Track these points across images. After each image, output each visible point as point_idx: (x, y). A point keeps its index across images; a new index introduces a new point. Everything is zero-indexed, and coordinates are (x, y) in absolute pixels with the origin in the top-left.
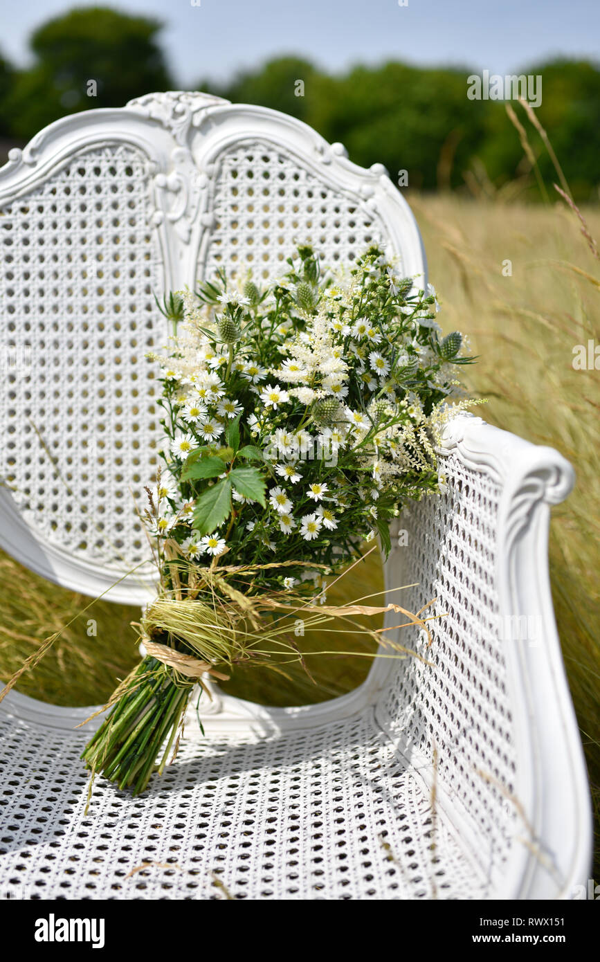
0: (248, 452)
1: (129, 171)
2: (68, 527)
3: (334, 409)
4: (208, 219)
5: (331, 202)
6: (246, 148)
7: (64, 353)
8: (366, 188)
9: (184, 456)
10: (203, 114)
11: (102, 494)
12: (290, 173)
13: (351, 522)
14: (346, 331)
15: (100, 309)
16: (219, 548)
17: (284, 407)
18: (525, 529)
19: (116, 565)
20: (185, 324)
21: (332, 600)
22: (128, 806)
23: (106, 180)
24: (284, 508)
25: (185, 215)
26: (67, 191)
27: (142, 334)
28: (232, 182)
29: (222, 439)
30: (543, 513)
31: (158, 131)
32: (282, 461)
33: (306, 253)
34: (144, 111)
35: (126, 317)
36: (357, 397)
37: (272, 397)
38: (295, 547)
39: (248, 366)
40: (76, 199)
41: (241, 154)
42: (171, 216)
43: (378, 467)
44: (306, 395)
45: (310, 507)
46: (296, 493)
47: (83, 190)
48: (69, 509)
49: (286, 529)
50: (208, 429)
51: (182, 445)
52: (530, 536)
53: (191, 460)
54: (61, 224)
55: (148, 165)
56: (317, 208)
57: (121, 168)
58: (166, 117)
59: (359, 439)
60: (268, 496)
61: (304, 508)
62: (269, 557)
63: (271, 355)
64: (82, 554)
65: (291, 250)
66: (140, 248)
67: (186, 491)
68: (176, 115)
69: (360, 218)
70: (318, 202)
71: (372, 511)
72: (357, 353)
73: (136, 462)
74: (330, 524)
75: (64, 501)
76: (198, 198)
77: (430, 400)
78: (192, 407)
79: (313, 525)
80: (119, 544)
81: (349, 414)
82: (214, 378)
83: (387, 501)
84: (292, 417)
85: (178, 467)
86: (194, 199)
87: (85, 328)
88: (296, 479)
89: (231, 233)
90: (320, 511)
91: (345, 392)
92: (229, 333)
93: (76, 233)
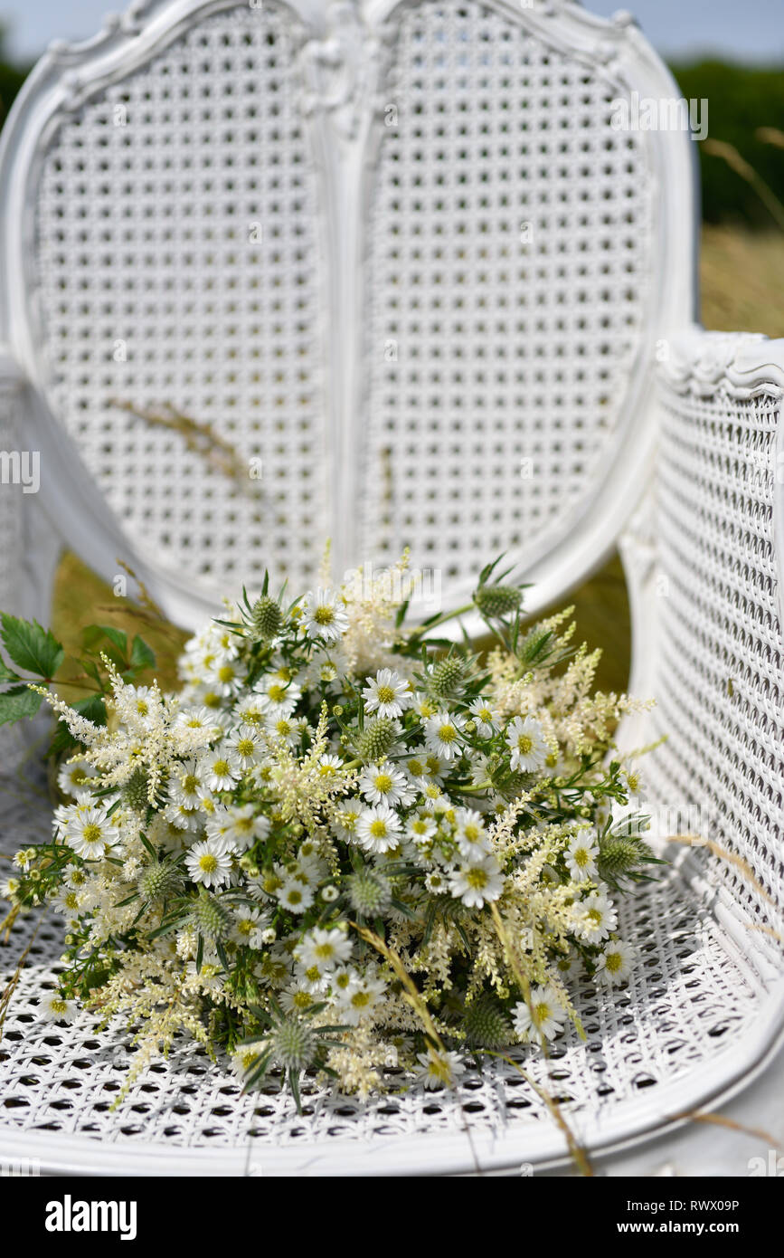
1: (271, 39)
2: (186, 542)
4: (382, 102)
5: (556, 70)
7: (180, 297)
8: (606, 47)
12: (496, 32)
23: (238, 53)
25: (349, 98)
26: (185, 69)
28: (414, 47)
40: (197, 81)
41: (427, 8)
42: (329, 101)
47: (206, 67)
48: (188, 517)
55: (296, 29)
56: (536, 80)
57: (259, 36)
64: (206, 580)
66: (286, 149)
69: (598, 91)
70: (537, 71)
75: (180, 505)
76: (368, 73)
86: (362, 76)
87: (209, 261)
89: (414, 123)
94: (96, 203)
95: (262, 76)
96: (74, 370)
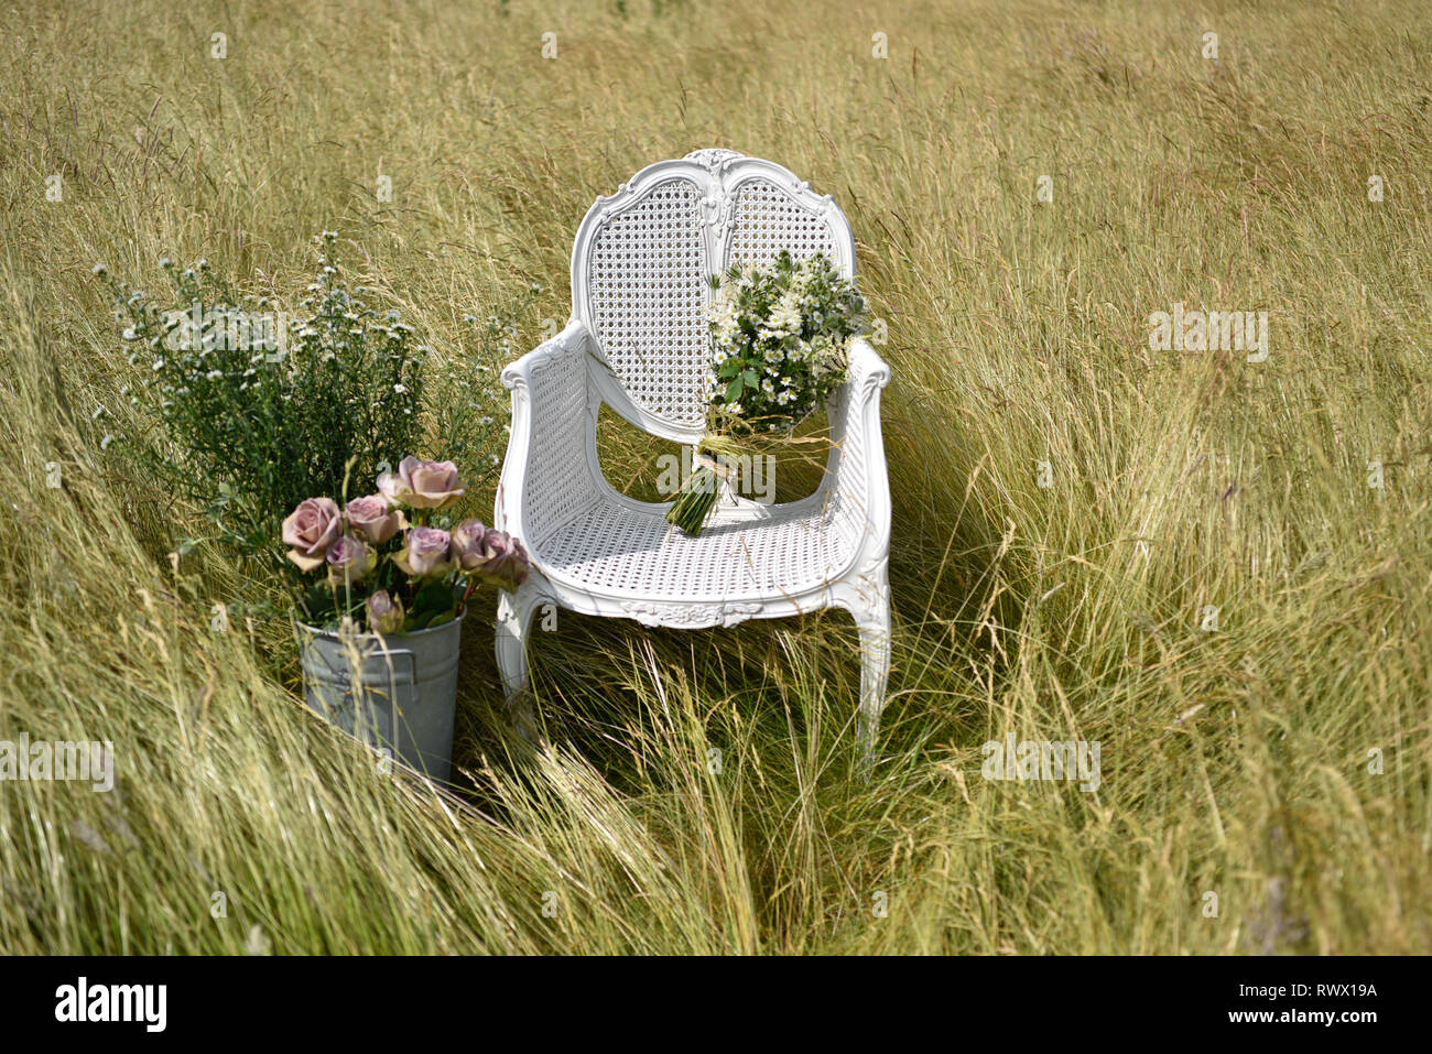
0: (751, 362)
1: (686, 195)
2: (651, 399)
3: (795, 341)
4: (731, 223)
5: (801, 215)
6: (753, 182)
7: (649, 301)
8: (822, 208)
9: (720, 362)
10: (728, 163)
11: (670, 381)
12: (778, 197)
13: (804, 397)
14: (801, 301)
15: (670, 265)
16: (738, 409)
17: (770, 339)
18: (870, 398)
19: (678, 421)
20: (719, 292)
21: (796, 435)
22: (689, 542)
23: (673, 201)
24: (768, 388)
25: (718, 221)
26: (651, 207)
27: (693, 289)
28: (745, 202)
29: (739, 354)
30: (877, 392)
31: (703, 171)
32: (770, 365)
33: (784, 254)
34: (695, 161)
35: (684, 280)
36: (807, 333)
37: (764, 334)
38: (775, 407)
39: (753, 317)
40: (656, 212)
41: (751, 186)
42: (710, 222)
43: (815, 370)
44: (779, 334)
45: (783, 389)
46: (776, 382)
47: (660, 206)
48: (652, 389)
49: (771, 400)
50: (732, 349)
51: (720, 357)
52: (872, 401)
53: (724, 364)
54: (648, 226)
55: (697, 192)
56: (793, 218)
57: (681, 194)
58: (708, 164)
59: (806, 356)
60: (761, 383)
61: (780, 389)
62: (763, 414)
63: (764, 311)
64: (659, 414)
65: (777, 251)
66: (692, 240)
67: (721, 381)
68: (713, 163)
69: (818, 225)
70: (794, 215)
71: (814, 391)
72: (806, 312)
73: (690, 362)
74: (793, 397)
75: (649, 385)
76: (726, 211)
77: (846, 333)
78: (725, 338)
79: (785, 398)
80: (680, 409)
81: (801, 343)
82: (736, 323)
83: (820, 386)
84: (774, 343)
85: (717, 368)
86: (723, 212)
87: (661, 286)
88: (776, 375)
89: (744, 231)
90: (788, 391)
91: (801, 331)
92: (743, 302)
93: (656, 231)
94: (616, 261)
95: (683, 210)
96: (607, 330)
